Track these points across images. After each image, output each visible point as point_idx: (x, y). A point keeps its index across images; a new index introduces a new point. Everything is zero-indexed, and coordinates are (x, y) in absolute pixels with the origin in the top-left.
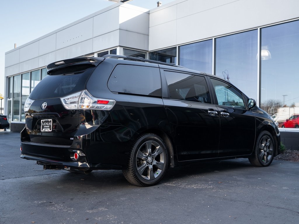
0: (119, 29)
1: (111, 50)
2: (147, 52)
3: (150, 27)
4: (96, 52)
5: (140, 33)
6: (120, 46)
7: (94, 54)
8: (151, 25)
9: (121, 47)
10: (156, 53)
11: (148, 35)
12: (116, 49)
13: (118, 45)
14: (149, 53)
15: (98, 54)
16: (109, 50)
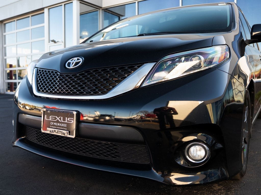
1: (65, 4)
4: (46, 7)
7: (44, 10)
12: (72, 2)
14: (102, 10)
15: (49, 9)
16: (63, 4)
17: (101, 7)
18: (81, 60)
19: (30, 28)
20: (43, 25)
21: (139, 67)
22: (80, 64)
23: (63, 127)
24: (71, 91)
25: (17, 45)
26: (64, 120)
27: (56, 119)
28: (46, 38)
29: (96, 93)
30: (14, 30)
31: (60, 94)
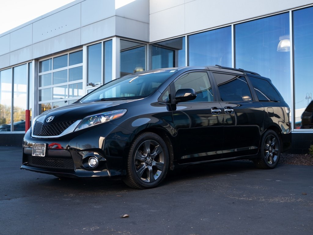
0: (116, 16)
1: (105, 41)
2: (148, 44)
3: (150, 13)
4: (85, 45)
5: (140, 21)
6: (117, 36)
7: (82, 47)
8: (151, 12)
9: (117, 38)
10: (157, 44)
11: (148, 24)
12: (112, 39)
13: (114, 34)
14: (150, 45)
15: (88, 46)
16: (102, 41)
17: (148, 42)
18: (53, 118)
19: (68, 67)
20: (82, 65)
21: (75, 122)
22: (52, 120)
23: (41, 152)
24: (46, 134)
25: (53, 88)
26: (41, 148)
27: (38, 148)
28: (84, 80)
29: (56, 135)
30: (51, 70)
31: (42, 135)
